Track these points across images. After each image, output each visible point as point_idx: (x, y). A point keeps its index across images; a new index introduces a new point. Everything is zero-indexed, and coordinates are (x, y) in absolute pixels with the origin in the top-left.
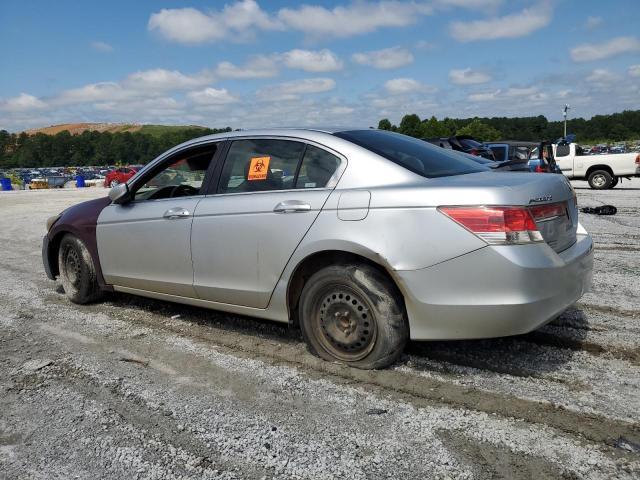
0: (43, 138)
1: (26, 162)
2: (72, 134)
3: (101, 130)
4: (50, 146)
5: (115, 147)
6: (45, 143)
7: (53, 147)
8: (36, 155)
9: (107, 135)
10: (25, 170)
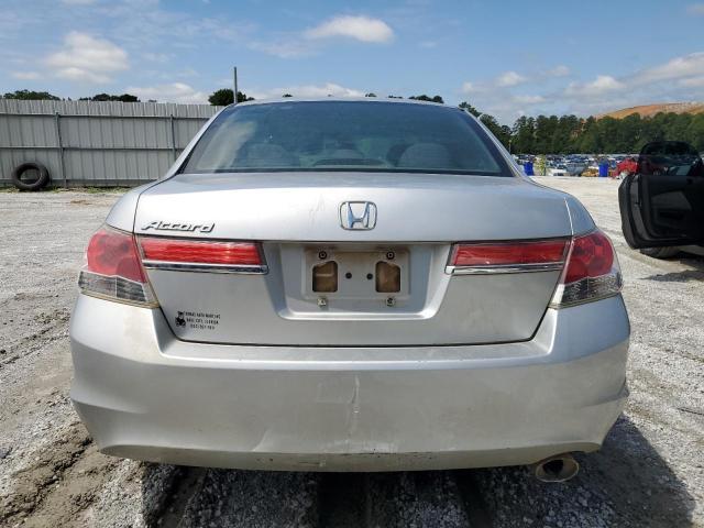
0: (610, 122)
1: (588, 147)
2: (642, 118)
3: (678, 111)
4: (616, 130)
5: (693, 132)
6: (610, 129)
7: (619, 131)
8: (599, 141)
9: (686, 117)
10: (584, 156)
